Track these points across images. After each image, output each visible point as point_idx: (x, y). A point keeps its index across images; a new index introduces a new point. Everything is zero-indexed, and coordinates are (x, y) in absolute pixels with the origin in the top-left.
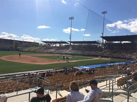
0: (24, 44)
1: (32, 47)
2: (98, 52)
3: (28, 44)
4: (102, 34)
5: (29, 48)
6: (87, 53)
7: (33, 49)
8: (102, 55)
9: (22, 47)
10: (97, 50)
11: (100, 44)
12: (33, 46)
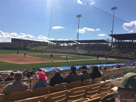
0: (33, 44)
1: (40, 47)
2: (105, 52)
3: (37, 43)
4: (112, 32)
5: (37, 48)
6: (93, 52)
7: (40, 48)
8: (109, 55)
9: (30, 46)
10: (104, 50)
11: (109, 43)
12: (41, 45)
